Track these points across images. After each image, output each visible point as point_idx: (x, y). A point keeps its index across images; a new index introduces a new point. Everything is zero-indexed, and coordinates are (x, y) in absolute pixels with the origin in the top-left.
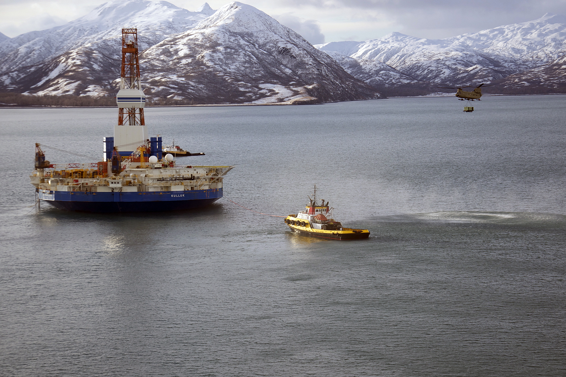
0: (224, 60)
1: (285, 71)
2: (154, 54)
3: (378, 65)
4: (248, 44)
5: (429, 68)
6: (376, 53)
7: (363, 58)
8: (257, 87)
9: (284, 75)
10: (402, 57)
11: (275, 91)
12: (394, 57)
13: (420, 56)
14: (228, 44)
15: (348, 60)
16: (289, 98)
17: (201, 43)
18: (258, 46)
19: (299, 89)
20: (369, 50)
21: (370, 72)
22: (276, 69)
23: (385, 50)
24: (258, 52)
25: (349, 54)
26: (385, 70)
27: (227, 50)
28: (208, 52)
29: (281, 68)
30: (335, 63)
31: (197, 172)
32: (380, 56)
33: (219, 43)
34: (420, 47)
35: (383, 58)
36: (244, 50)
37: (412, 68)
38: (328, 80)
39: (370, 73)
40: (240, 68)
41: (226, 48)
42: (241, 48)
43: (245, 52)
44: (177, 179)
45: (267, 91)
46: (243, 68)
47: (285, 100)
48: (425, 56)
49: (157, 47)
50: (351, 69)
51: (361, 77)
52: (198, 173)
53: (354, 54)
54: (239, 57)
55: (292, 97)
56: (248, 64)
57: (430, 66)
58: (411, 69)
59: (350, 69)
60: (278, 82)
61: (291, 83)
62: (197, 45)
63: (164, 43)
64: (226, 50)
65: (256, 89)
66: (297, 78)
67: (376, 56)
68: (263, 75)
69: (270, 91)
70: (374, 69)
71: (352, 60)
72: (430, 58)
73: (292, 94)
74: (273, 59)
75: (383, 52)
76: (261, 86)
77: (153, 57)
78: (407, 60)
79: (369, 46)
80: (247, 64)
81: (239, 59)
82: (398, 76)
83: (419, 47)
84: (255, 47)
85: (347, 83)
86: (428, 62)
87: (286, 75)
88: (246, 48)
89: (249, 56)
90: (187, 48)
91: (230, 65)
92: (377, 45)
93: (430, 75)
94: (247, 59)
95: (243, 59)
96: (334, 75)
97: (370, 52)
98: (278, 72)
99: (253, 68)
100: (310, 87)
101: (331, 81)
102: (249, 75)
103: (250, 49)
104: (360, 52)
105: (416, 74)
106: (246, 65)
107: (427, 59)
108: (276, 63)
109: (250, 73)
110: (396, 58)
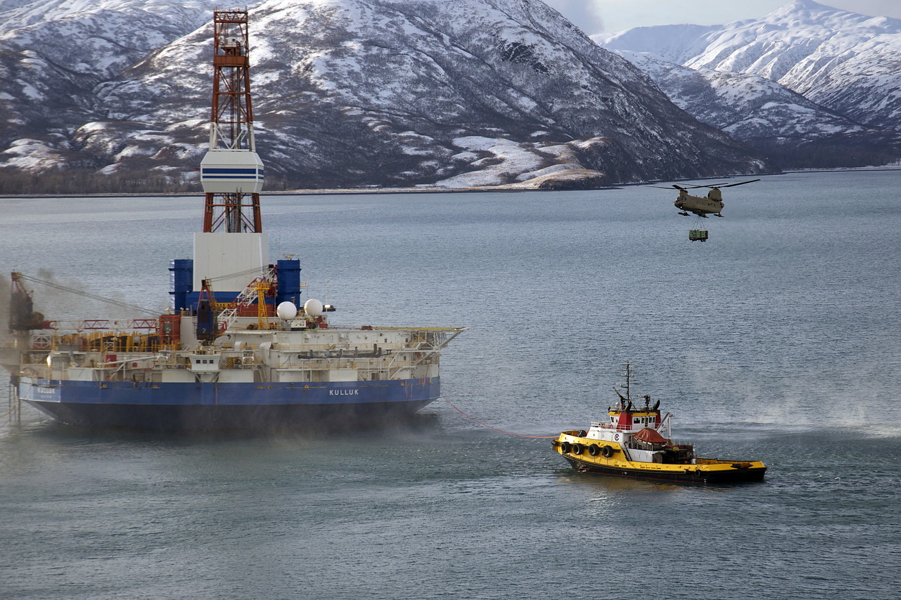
0: (363, 75)
1: (520, 103)
2: (182, 59)
3: (759, 88)
4: (424, 34)
5: (893, 93)
6: (752, 56)
7: (717, 69)
8: (449, 145)
9: (516, 114)
10: (819, 64)
11: (494, 155)
12: (799, 66)
13: (870, 61)
14: (373, 34)
15: (680, 75)
16: (532, 173)
17: (302, 32)
18: (451, 41)
19: (557, 150)
20: (735, 48)
21: (738, 106)
22: (497, 100)
23: (777, 48)
24: (450, 55)
25: (681, 58)
26: (776, 101)
27: (370, 50)
28: (321, 54)
29: (509, 96)
30: (646, 82)
31: (386, 340)
32: (763, 64)
33: (349, 31)
34: (869, 38)
35: (769, 67)
36: (415, 49)
37: (848, 94)
38: (630, 125)
39: (738, 109)
40: (403, 97)
41: (368, 44)
42: (406, 45)
43: (418, 55)
44: (343, 354)
45: (474, 156)
46: (411, 97)
47: (520, 177)
48: (882, 63)
49: (189, 41)
50: (688, 98)
51: (714, 119)
52: (388, 341)
53: (695, 58)
54: (402, 67)
55: (539, 171)
56: (425, 85)
57: (896, 89)
58: (844, 95)
59: (686, 98)
60: (501, 132)
61: (535, 135)
62: (294, 37)
63: (206, 31)
64: (367, 49)
65: (447, 150)
66: (551, 121)
67: (753, 63)
68: (462, 114)
69: (482, 154)
70: (749, 97)
71: (690, 73)
72: (895, 66)
73: (537, 163)
74: (489, 73)
75: (770, 53)
76: (458, 142)
77: (179, 66)
78: (834, 73)
79: (734, 37)
80: (421, 85)
81: (401, 73)
82: (810, 115)
83: (866, 40)
84: (443, 43)
85: (679, 134)
86: (890, 78)
87: (522, 113)
88: (420, 45)
89: (427, 65)
90: (267, 44)
91: (377, 89)
92: (755, 34)
93: (895, 113)
94: (422, 74)
95: (411, 74)
96: (645, 114)
97: (737, 52)
98: (501, 106)
99: (437, 95)
100: (586, 144)
101: (639, 130)
102: (427, 113)
103: (430, 47)
104: (710, 55)
105: (857, 109)
106: (421, 88)
107: (888, 71)
108: (497, 84)
109: (428, 108)
110: (805, 67)
